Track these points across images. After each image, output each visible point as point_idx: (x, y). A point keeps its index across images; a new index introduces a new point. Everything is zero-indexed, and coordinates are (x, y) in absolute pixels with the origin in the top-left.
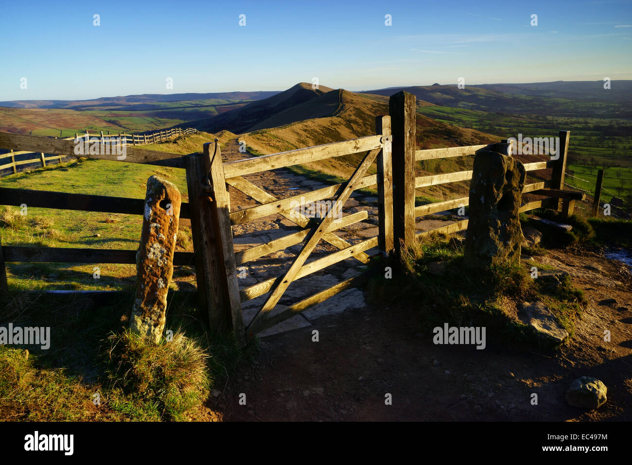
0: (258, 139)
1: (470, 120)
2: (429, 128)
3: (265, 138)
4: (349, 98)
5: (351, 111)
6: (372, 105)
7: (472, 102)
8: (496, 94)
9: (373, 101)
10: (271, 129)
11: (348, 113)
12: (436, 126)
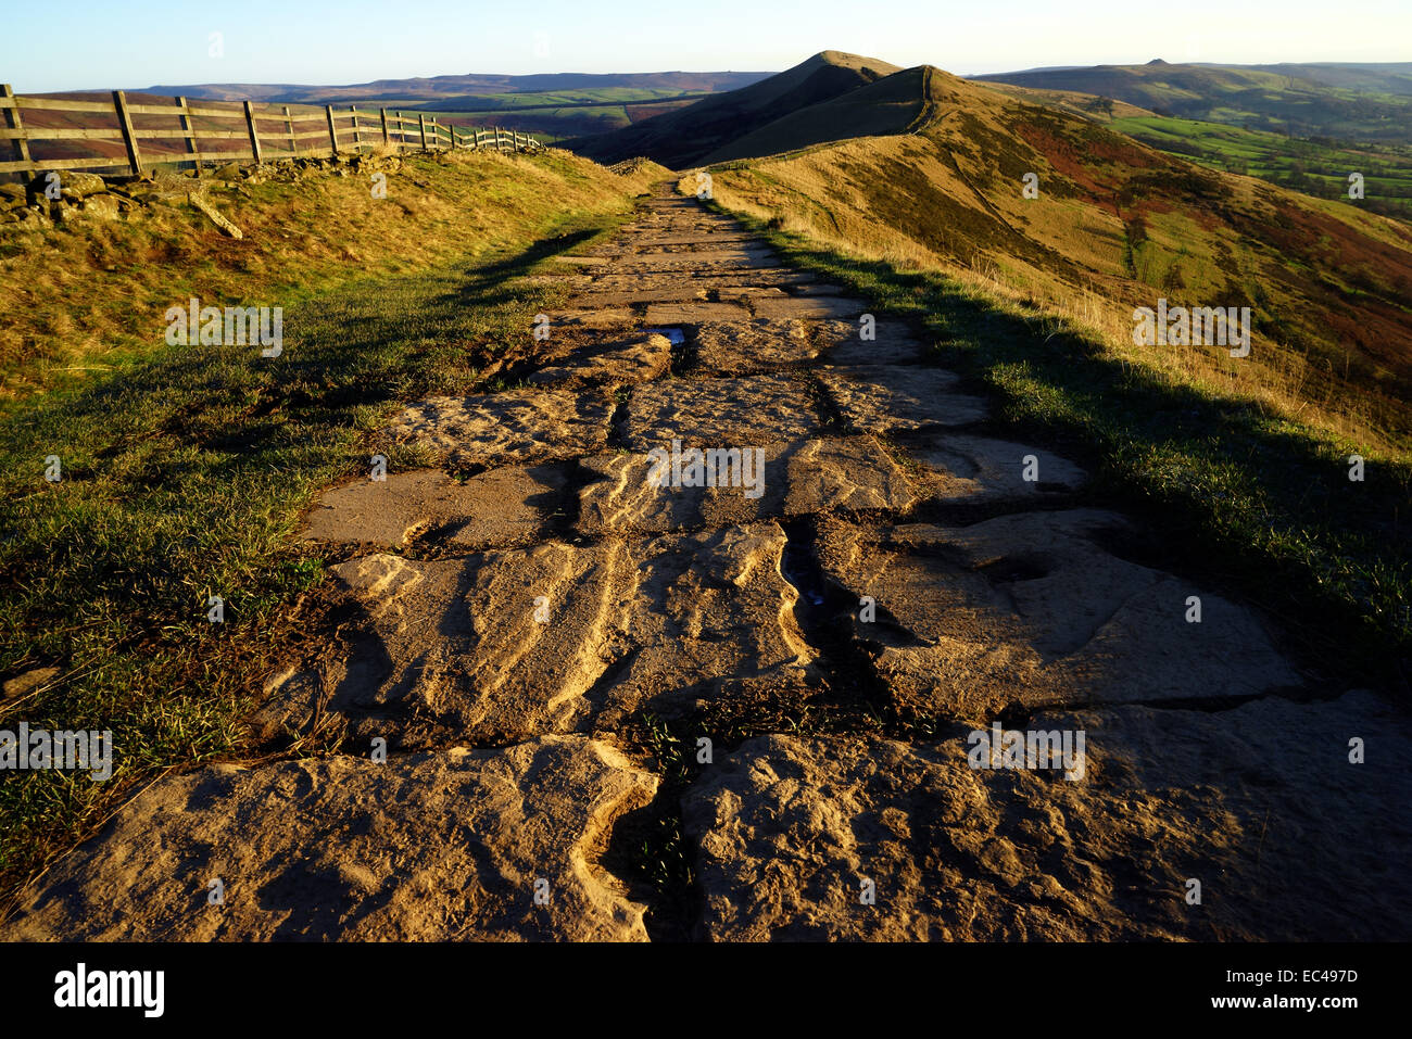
0: (728, 184)
1: (1242, 154)
2: (1146, 171)
3: (744, 183)
4: (947, 88)
5: (952, 121)
6: (1004, 109)
7: (1243, 110)
8: (1311, 89)
9: (1007, 97)
10: (758, 159)
11: (946, 125)
12: (1164, 167)
